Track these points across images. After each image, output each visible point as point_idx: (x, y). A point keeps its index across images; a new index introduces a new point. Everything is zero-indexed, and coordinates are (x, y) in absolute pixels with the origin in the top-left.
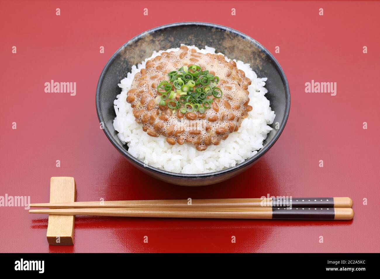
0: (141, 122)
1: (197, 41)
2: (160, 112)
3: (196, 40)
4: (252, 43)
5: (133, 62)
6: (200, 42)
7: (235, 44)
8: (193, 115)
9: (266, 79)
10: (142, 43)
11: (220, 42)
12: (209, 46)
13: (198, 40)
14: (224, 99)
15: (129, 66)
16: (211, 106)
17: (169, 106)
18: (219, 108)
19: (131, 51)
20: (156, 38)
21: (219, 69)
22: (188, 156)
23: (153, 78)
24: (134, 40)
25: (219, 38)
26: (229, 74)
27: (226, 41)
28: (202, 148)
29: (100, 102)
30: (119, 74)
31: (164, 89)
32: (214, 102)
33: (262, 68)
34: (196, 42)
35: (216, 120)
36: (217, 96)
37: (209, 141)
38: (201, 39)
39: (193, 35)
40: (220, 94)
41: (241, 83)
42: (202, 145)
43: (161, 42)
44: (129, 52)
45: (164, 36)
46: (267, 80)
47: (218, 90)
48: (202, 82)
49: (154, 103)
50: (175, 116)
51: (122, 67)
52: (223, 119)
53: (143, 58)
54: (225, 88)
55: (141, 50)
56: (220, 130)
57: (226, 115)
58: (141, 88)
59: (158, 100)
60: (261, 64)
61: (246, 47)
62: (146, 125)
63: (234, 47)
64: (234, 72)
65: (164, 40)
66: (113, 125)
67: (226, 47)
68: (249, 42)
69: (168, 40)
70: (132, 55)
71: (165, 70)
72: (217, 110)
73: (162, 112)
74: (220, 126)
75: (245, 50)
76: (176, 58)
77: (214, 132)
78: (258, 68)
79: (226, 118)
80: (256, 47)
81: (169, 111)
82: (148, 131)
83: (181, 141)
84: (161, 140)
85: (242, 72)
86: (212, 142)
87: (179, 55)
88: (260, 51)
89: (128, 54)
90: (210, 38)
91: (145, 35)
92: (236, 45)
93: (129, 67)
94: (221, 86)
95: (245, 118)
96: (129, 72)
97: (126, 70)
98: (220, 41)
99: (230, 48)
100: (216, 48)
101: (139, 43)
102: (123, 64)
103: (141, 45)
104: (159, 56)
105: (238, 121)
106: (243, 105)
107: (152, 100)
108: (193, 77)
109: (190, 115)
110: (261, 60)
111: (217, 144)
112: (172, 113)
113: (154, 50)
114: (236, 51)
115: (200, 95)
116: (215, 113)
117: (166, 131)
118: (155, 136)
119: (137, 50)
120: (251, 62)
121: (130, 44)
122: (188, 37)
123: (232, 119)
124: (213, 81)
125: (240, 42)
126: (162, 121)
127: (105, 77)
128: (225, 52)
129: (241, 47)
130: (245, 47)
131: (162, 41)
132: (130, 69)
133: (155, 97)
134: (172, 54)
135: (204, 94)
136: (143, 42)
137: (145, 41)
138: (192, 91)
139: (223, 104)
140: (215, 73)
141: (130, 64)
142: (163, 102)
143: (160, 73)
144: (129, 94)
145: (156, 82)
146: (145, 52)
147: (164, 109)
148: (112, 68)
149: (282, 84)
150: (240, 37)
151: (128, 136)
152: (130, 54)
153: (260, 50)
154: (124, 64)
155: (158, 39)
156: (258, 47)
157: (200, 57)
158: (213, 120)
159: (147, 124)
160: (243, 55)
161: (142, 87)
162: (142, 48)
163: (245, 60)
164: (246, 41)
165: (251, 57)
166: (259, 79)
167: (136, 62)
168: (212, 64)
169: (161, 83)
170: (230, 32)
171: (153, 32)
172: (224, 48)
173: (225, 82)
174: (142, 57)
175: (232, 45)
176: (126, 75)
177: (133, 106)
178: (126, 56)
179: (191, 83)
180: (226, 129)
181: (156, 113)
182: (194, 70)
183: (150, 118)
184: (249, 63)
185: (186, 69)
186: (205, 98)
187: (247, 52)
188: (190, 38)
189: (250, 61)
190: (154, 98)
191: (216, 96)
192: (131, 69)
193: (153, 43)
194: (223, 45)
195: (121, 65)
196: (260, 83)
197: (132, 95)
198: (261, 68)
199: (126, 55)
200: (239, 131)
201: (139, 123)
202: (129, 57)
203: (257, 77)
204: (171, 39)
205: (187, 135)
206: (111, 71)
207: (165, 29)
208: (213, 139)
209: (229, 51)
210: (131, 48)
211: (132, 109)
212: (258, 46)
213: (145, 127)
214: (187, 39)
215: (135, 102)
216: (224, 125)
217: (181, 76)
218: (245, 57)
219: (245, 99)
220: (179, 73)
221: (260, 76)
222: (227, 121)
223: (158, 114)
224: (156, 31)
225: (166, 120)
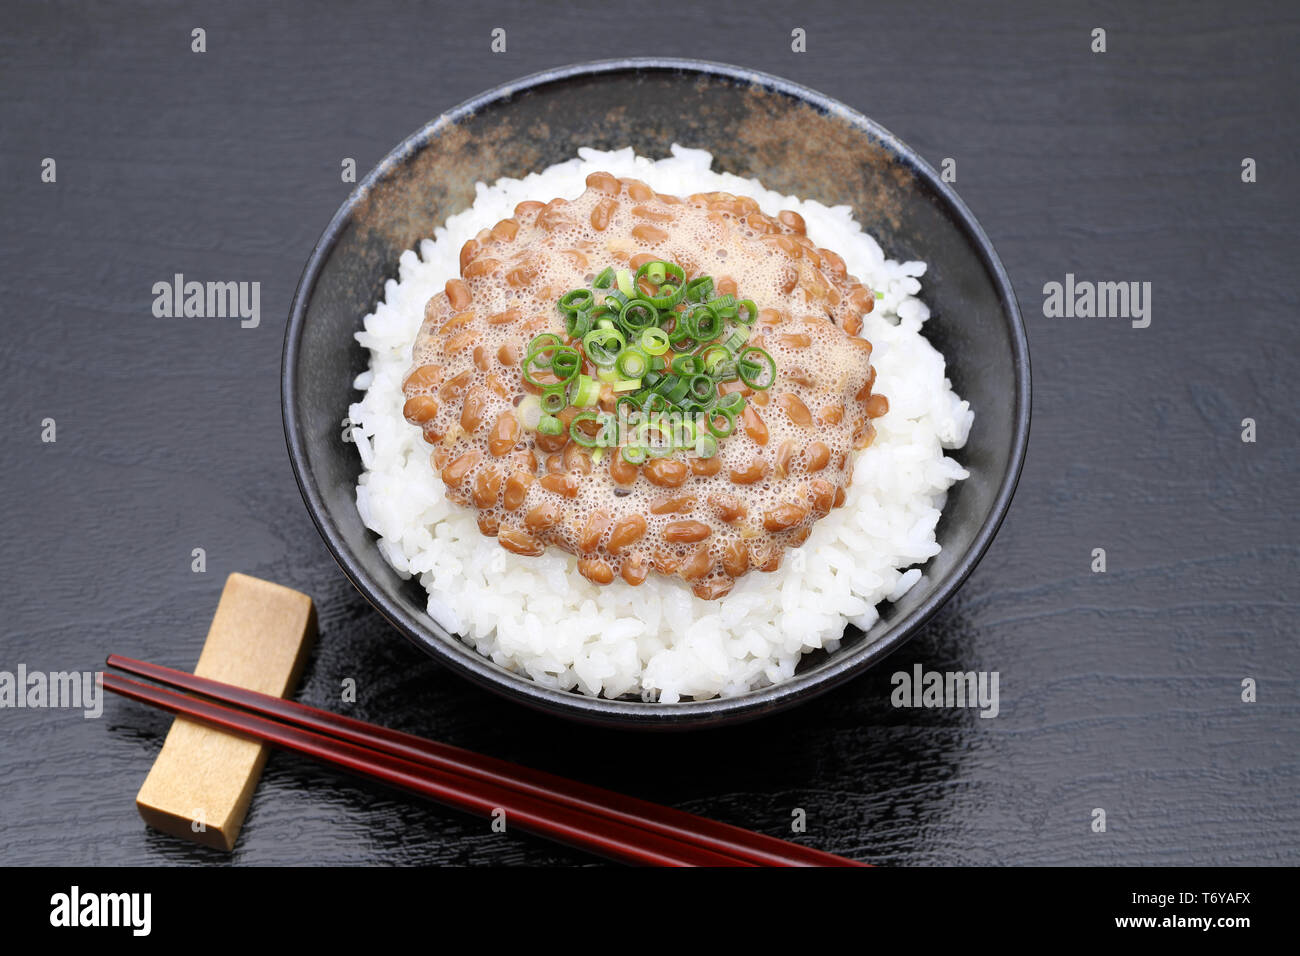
0: (470, 501)
1: (637, 129)
2: (542, 458)
3: (633, 126)
4: (856, 132)
5: (402, 237)
6: (650, 133)
7: (789, 132)
8: (670, 468)
9: (919, 268)
10: (430, 163)
11: (727, 129)
12: (685, 145)
13: (643, 126)
14: (783, 390)
15: (389, 254)
16: (740, 424)
17: (576, 438)
18: (768, 426)
19: (392, 198)
20: (481, 135)
21: (750, 263)
22: (663, 619)
23: (499, 321)
24: (400, 155)
25: (725, 112)
26: (789, 282)
27: (752, 124)
28: (717, 589)
29: (301, 433)
30: (355, 296)
31: (550, 370)
32: (748, 410)
33: (902, 225)
34: (636, 133)
35: (760, 478)
36: (758, 382)
37: (742, 558)
38: (656, 121)
39: (622, 109)
40: (768, 369)
41: (838, 311)
42: (716, 577)
43: (502, 146)
44: (386, 203)
45: (511, 122)
46: (926, 273)
47: (758, 356)
48: (693, 329)
49: (516, 425)
50: (603, 475)
51: (363, 268)
52: (786, 469)
53: (437, 216)
54: (783, 342)
55: (430, 188)
56: (779, 517)
57: (798, 454)
58: (457, 363)
59: (532, 413)
60: (898, 207)
61: (833, 144)
62: (491, 512)
63: (784, 143)
64: (807, 271)
65: (512, 139)
66: (356, 507)
67: (751, 145)
68: (845, 126)
69: (530, 137)
70: (397, 213)
71: (541, 285)
72: (760, 438)
73: (550, 458)
74: (779, 497)
75: (828, 154)
76: (577, 230)
77: (757, 527)
78: (886, 222)
79: (799, 464)
80: (872, 145)
81: (576, 458)
82: (502, 532)
83: (634, 573)
84: (555, 568)
85: (832, 257)
86: (753, 565)
87: (590, 213)
88: (891, 160)
89: (380, 214)
90: (691, 116)
91: (442, 129)
92: (794, 136)
93: (389, 259)
94: (768, 338)
95: (866, 447)
96: (389, 277)
97: (381, 271)
98: (727, 122)
99: (768, 150)
100: (715, 151)
101: (420, 165)
102: (367, 255)
103: (429, 168)
104: (506, 221)
105: (841, 467)
106: (853, 399)
107: (507, 414)
108: (656, 314)
109: (661, 470)
110: (895, 195)
111: (771, 566)
112: (589, 463)
113: (479, 179)
114: (793, 161)
115: (692, 384)
116: (756, 450)
117: (573, 536)
118: (530, 552)
119: (414, 191)
120: (856, 198)
121: (388, 173)
122: (605, 117)
123: (821, 465)
124: (734, 320)
125: (807, 126)
126: (556, 499)
127: (308, 321)
128: (748, 162)
129: (811, 145)
130: (827, 145)
131: (505, 143)
132: (394, 267)
133: (516, 402)
134: (559, 215)
135: (709, 378)
136: (436, 159)
137: (442, 153)
138: (660, 371)
139: (781, 410)
140: (740, 286)
141: (391, 246)
142: (553, 425)
143: (524, 299)
144: (412, 389)
145: (513, 339)
146: (444, 194)
147: (557, 447)
148: (328, 281)
149: (987, 290)
150: (806, 107)
151: (421, 550)
152: (389, 211)
153: (890, 157)
154: (370, 253)
155: (492, 139)
156: (883, 146)
157: (669, 218)
158: (750, 479)
159: (495, 512)
160: (821, 175)
161: (460, 360)
162: (432, 179)
163: (830, 192)
164: (831, 122)
165: (854, 182)
166: (892, 264)
167: (413, 236)
168: (722, 247)
169: (536, 345)
170: (769, 89)
171: (468, 113)
172: (744, 150)
173: (779, 318)
174: (435, 214)
175: (777, 138)
176: (379, 293)
177: (432, 438)
178: (376, 222)
179: (652, 342)
180: (802, 509)
181: (526, 467)
182: (658, 281)
183: (504, 487)
184: (849, 204)
185: (625, 280)
186: (714, 392)
187: (837, 164)
188: (613, 118)
189: (848, 193)
190: (511, 403)
191: (751, 382)
192: (398, 265)
193: (473, 154)
194: (740, 138)
195: (361, 259)
196: (898, 282)
197: (424, 392)
198: (896, 224)
199: (374, 220)
200: (849, 501)
201: (463, 504)
202: (385, 224)
203: (882, 256)
204: (539, 132)
205: (658, 547)
206: (325, 292)
207: (517, 95)
208: (755, 550)
209: (767, 158)
210: (391, 190)
211: (429, 448)
212: (882, 142)
213: (490, 523)
214: (602, 127)
215: (440, 424)
216: (794, 492)
217: (611, 312)
218: (828, 182)
219: (861, 375)
220: (600, 298)
221: (895, 252)
222: (802, 477)
223: (534, 466)
224: (481, 111)
225: (570, 493)
